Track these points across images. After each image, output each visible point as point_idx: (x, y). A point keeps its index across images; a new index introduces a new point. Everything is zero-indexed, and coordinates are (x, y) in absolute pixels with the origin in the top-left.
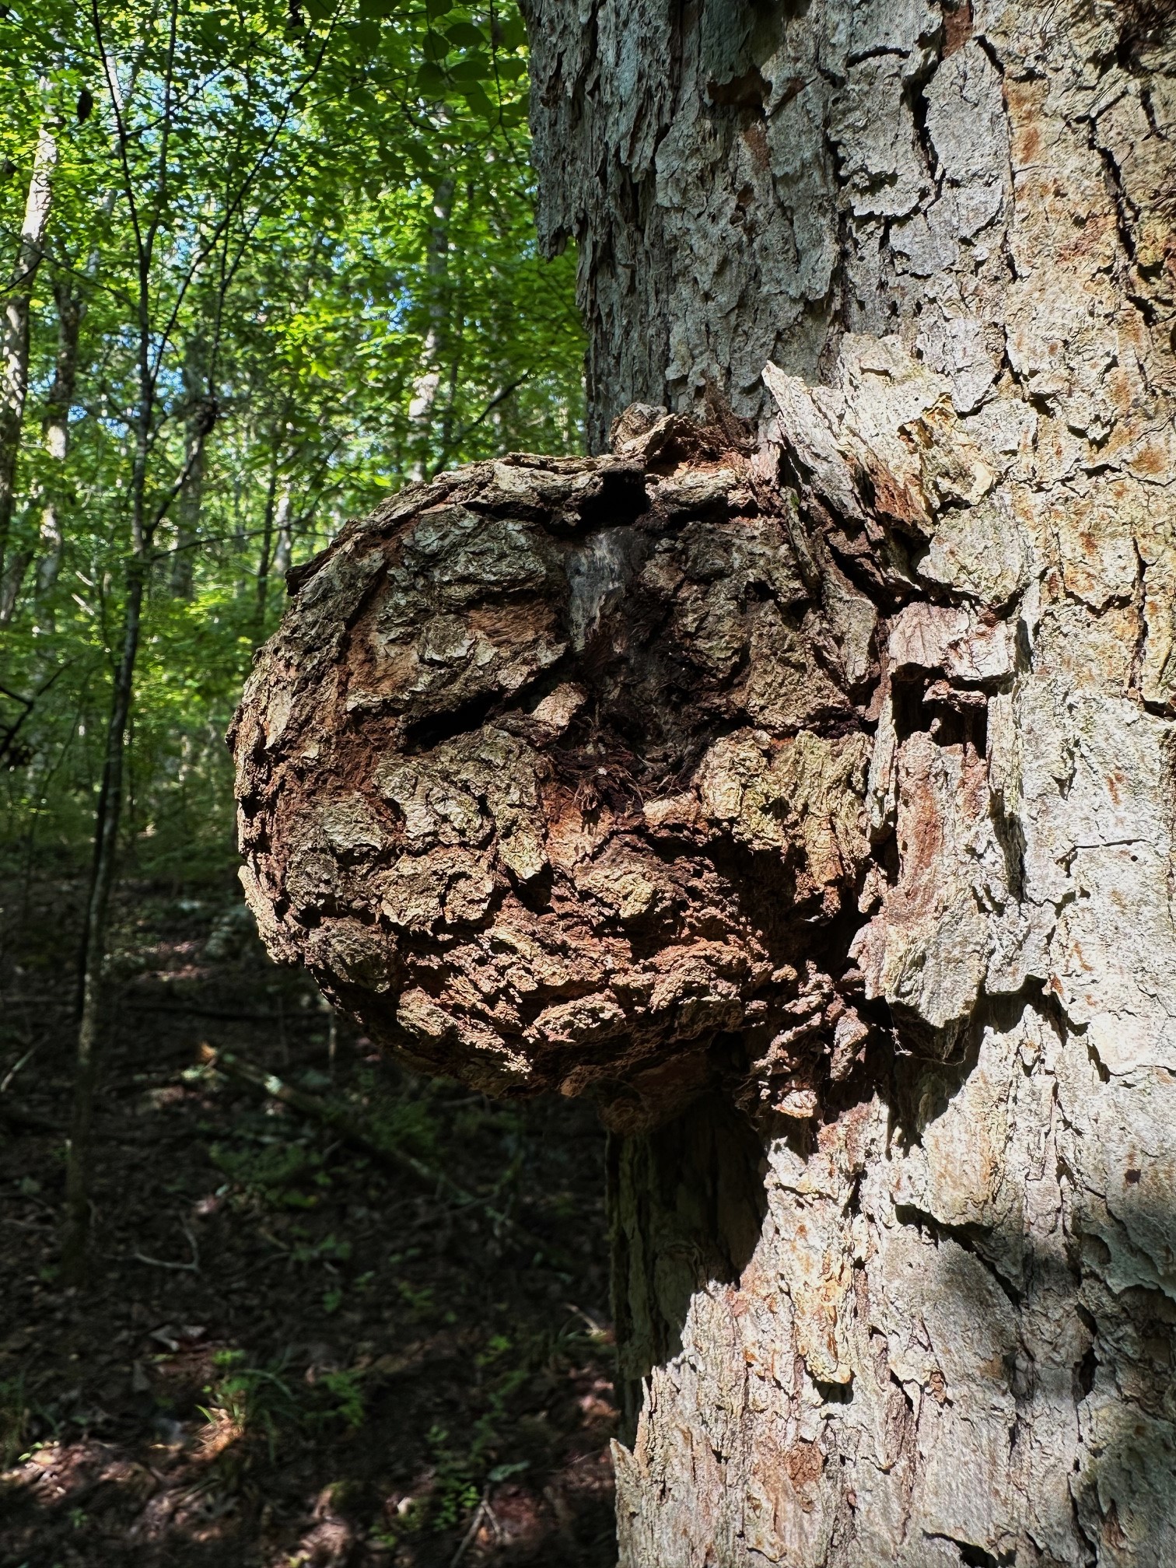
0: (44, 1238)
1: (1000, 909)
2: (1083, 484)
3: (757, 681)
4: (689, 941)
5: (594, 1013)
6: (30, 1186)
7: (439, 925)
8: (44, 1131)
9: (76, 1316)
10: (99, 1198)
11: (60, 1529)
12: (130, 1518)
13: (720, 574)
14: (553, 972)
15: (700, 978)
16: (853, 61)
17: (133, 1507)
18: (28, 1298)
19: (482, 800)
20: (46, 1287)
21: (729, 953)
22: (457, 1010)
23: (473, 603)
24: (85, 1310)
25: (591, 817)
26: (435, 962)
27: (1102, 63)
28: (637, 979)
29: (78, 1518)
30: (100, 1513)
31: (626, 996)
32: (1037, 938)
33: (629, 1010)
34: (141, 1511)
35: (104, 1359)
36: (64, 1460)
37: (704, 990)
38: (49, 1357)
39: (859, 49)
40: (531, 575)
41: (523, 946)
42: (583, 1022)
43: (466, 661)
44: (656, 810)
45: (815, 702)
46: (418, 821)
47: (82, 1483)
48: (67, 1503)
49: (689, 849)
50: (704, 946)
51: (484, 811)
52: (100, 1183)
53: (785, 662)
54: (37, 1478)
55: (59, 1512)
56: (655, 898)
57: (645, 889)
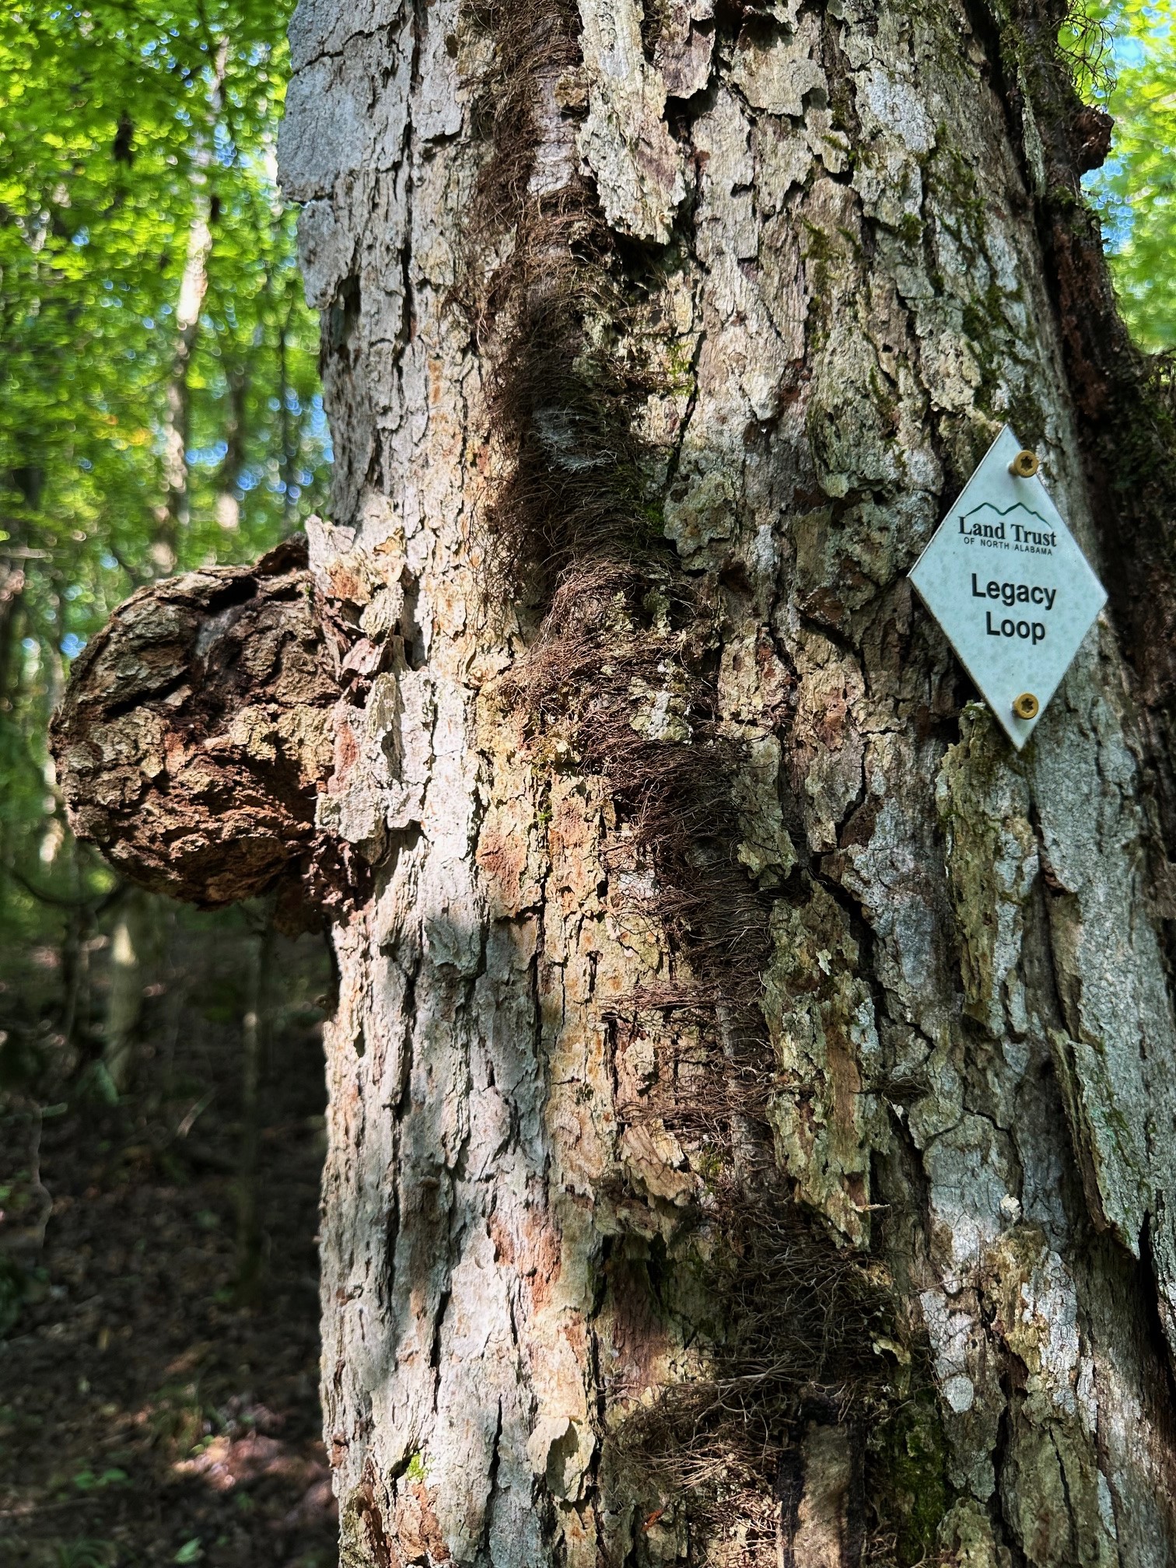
0: (222, 1268)
1: (390, 786)
2: (452, 573)
3: (282, 682)
4: (239, 807)
5: (193, 842)
6: (209, 1220)
7: (123, 804)
8: (223, 1171)
9: (249, 1334)
10: (275, 1231)
11: (229, 1511)
12: (292, 1503)
13: (270, 628)
14: (170, 823)
15: (244, 825)
16: (372, 344)
17: (294, 1494)
18: (204, 1318)
19: (135, 742)
20: (223, 1308)
21: (265, 812)
22: (139, 848)
23: (142, 648)
24: (257, 1328)
25: (186, 747)
26: (126, 824)
27: (464, 352)
28: (212, 826)
29: (244, 1502)
30: (264, 1499)
31: (211, 835)
32: (415, 801)
33: (211, 840)
34: (300, 1498)
35: (272, 1370)
36: (233, 1455)
37: (247, 831)
38: (223, 1366)
39: (374, 339)
40: (171, 633)
41: (156, 811)
42: (189, 848)
43: (134, 677)
44: (210, 743)
45: (319, 691)
46: (108, 755)
47: (249, 1474)
48: (234, 1490)
49: (231, 761)
50: (248, 810)
51: (136, 748)
52: (273, 1217)
53: (301, 671)
54: (208, 1469)
55: (227, 1497)
56: (212, 784)
57: (207, 779)
